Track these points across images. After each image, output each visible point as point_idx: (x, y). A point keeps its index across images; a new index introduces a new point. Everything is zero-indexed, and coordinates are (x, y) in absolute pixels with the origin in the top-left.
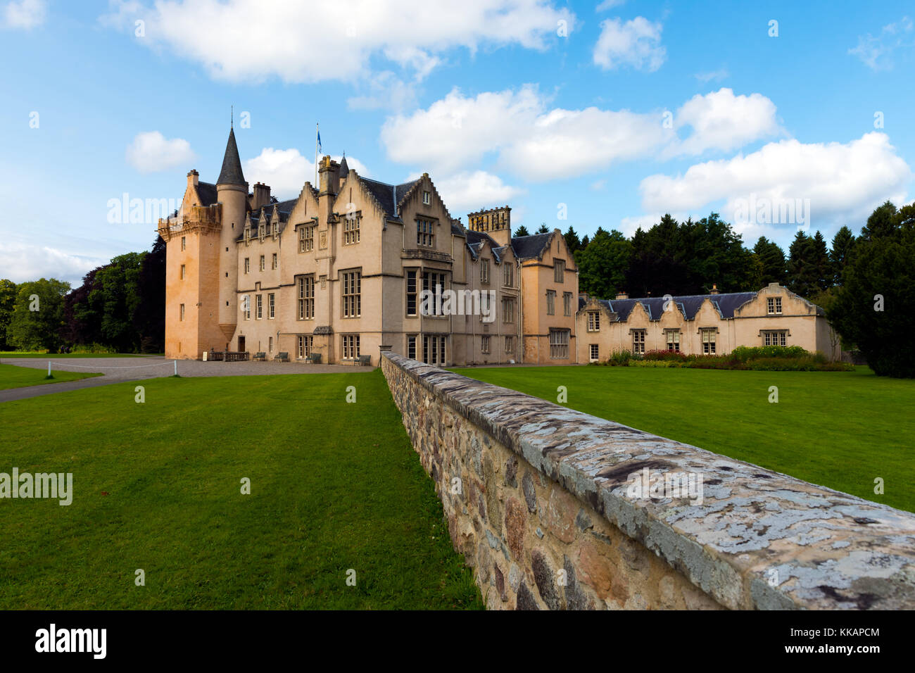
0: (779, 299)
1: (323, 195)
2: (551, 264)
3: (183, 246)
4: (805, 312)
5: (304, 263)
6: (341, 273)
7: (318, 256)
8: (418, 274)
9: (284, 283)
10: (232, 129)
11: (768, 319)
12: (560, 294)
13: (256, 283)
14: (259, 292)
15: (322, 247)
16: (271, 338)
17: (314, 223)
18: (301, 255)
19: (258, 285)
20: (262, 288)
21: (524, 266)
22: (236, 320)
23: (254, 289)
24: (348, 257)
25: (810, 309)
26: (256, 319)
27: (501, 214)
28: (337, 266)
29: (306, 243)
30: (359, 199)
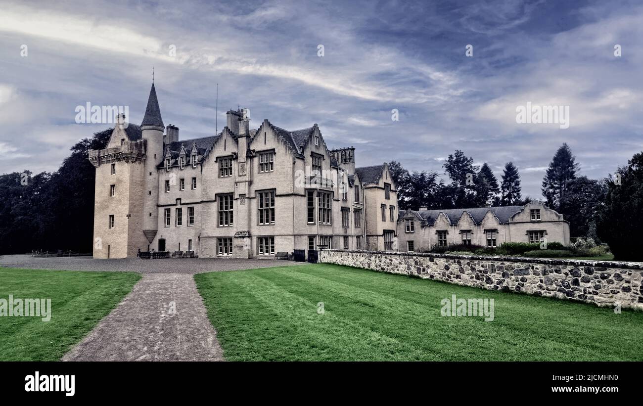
0: (538, 211)
1: (241, 136)
2: (383, 187)
3: (113, 171)
4: (556, 219)
5: (225, 186)
6: (257, 192)
7: (237, 180)
8: (315, 194)
9: (205, 200)
10: (153, 85)
11: (531, 224)
12: (388, 207)
13: (177, 199)
14: (179, 206)
15: (241, 174)
16: (190, 241)
17: (234, 157)
18: (220, 179)
19: (179, 201)
20: (182, 203)
21: (365, 188)
22: (157, 227)
23: (175, 203)
24: (263, 182)
25: (559, 217)
26: (176, 226)
27: (348, 152)
28: (255, 187)
29: (225, 170)
30: (273, 140)
